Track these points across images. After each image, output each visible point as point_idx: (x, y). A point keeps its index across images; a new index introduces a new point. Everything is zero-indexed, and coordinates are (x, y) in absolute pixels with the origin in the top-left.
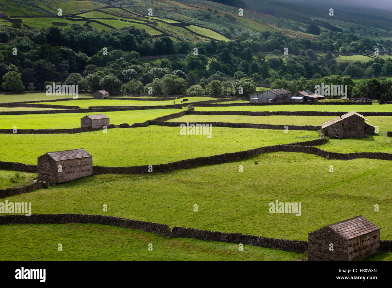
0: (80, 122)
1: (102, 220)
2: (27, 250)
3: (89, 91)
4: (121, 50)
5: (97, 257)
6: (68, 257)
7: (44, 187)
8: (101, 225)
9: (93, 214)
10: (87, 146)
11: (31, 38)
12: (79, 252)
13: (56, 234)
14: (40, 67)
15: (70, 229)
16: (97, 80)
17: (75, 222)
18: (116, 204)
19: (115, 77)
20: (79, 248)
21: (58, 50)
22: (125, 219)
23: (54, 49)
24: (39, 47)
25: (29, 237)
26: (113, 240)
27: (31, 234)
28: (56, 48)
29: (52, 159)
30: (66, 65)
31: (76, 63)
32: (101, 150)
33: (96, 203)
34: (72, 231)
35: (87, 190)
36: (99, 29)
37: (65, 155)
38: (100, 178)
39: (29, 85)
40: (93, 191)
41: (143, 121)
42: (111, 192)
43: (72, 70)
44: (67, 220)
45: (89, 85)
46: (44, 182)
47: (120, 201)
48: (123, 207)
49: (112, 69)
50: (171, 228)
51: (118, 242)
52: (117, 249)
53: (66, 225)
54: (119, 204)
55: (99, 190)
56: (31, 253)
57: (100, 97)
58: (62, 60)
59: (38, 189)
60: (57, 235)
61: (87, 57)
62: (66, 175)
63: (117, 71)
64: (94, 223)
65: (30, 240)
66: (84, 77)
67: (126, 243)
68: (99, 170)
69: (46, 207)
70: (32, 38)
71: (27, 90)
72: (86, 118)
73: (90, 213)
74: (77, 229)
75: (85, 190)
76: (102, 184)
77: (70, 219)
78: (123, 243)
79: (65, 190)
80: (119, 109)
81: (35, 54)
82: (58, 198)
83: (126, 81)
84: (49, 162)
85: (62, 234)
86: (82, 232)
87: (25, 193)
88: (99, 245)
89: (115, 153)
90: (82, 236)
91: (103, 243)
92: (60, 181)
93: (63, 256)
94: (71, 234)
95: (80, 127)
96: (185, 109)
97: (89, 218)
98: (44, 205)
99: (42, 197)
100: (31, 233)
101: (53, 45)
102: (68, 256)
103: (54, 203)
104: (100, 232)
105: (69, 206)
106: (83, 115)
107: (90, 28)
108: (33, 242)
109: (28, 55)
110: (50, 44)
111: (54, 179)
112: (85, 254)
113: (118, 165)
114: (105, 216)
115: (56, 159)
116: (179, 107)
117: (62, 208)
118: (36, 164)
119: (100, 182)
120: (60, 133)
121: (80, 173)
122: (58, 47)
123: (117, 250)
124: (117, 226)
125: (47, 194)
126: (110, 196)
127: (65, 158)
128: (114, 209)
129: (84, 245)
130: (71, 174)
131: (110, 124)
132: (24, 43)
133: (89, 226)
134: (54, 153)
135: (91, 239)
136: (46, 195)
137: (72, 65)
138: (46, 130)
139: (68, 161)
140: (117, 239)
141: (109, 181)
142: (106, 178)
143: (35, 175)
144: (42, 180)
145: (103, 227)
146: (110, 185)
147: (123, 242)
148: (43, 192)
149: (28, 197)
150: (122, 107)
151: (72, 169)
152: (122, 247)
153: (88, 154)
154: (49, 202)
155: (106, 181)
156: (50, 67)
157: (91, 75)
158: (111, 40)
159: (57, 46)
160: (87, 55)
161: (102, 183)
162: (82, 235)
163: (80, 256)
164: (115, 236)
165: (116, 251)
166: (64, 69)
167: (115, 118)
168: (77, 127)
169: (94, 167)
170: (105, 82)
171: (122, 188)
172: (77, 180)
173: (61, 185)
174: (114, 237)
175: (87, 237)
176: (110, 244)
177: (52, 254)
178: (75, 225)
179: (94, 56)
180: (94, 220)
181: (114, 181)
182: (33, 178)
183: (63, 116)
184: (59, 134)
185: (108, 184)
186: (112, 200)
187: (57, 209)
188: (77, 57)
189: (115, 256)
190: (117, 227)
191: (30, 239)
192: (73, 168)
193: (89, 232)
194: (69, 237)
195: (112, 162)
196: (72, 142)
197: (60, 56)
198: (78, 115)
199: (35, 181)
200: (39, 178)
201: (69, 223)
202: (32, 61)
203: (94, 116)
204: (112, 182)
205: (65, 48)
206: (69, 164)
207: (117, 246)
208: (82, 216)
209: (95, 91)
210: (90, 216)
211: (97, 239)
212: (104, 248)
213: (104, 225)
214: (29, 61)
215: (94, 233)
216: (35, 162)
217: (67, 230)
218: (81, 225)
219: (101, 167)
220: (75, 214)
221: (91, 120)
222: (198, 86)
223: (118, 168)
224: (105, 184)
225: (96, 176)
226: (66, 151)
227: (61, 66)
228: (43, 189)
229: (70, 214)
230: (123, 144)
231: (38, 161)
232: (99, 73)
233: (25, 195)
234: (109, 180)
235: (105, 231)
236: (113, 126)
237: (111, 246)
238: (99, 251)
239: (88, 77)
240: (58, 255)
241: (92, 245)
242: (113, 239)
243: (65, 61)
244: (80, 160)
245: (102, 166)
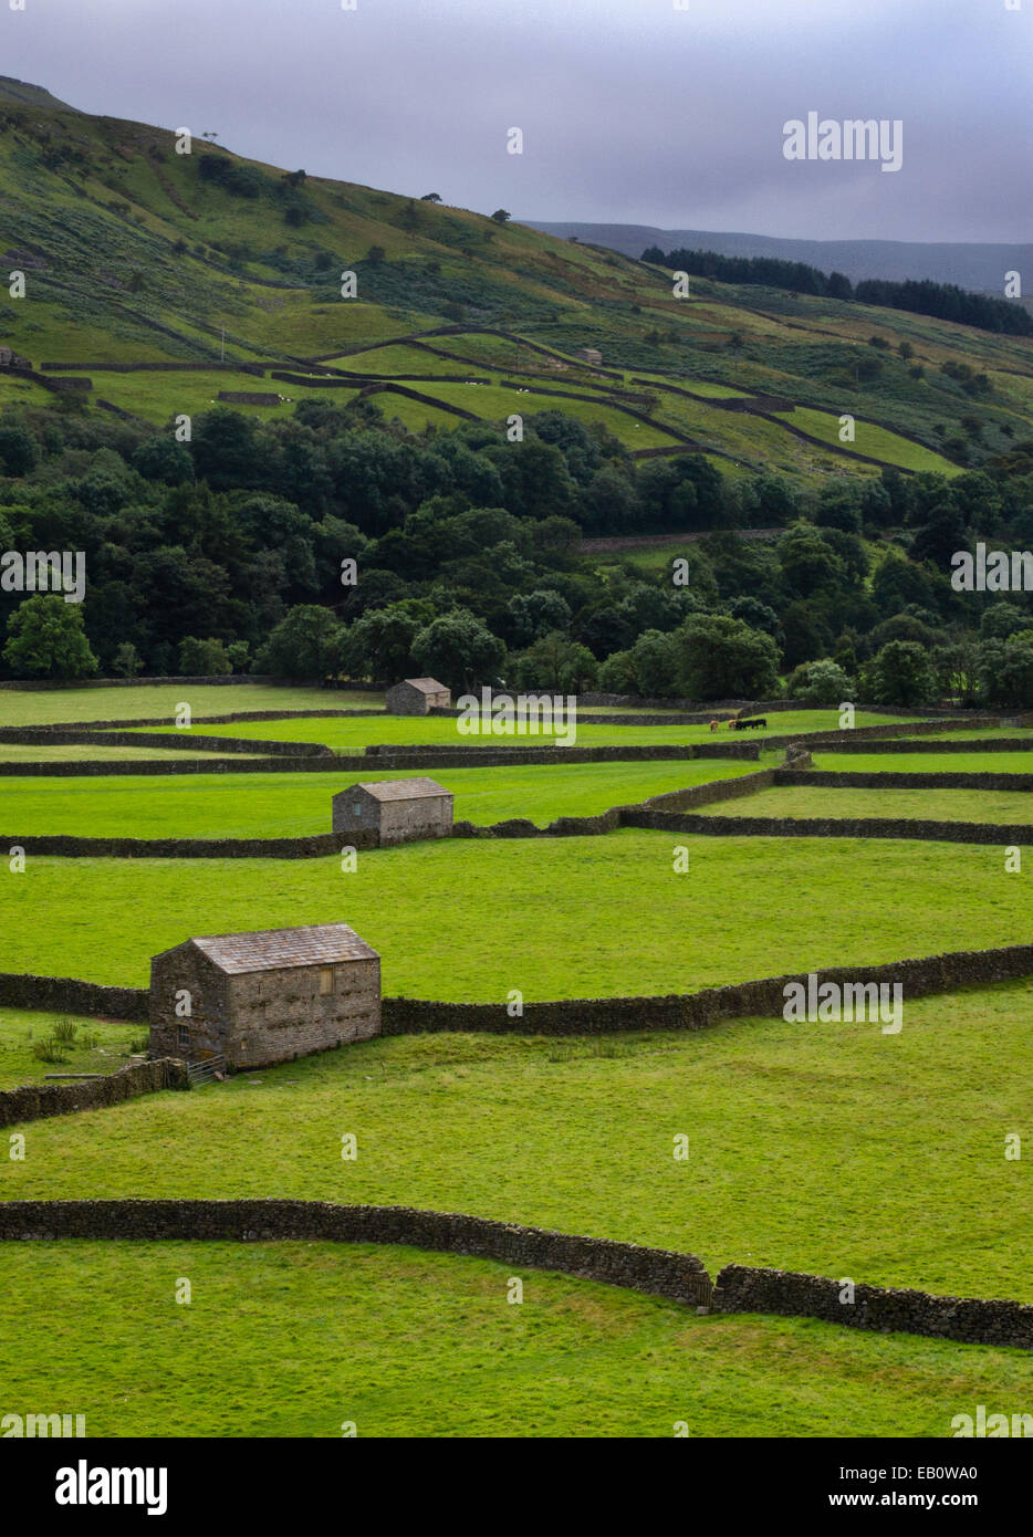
0: (328, 812)
1: (419, 1231)
2: (100, 1351)
3: (369, 680)
4: (503, 510)
5: (397, 1387)
6: (274, 1386)
7: (176, 1082)
8: (417, 1252)
9: (381, 1202)
10: (359, 913)
11: (127, 456)
12: (318, 1367)
13: (222, 1286)
14: (163, 577)
15: (284, 1266)
16: (402, 633)
17: (306, 1238)
18: (476, 1163)
19: (475, 624)
20: (322, 1349)
21: (237, 507)
22: (516, 1226)
23: (223, 507)
24: (160, 493)
25: (109, 1297)
26: (463, 1318)
27: (117, 1285)
28: (232, 501)
29: (211, 964)
30: (273, 570)
31: (312, 563)
32: (417, 929)
33: (394, 1158)
34: (291, 1275)
35: (357, 1101)
36: (416, 418)
37: (267, 948)
38: (413, 1049)
39: (119, 652)
40: (382, 1106)
41: (596, 809)
42: (457, 1108)
43: (295, 594)
44: (271, 1225)
45: (370, 654)
46: (178, 1063)
47: (495, 1148)
48: (507, 1177)
49: (466, 591)
50: (713, 1270)
51: (484, 1327)
52: (482, 1355)
53: (265, 1246)
54: (493, 1161)
55: (408, 1101)
56: (115, 1366)
57: (413, 707)
58: (254, 549)
59: (148, 1092)
60: (226, 1290)
61: (362, 537)
62: (267, 1036)
63: (487, 595)
64: (383, 1243)
65: (115, 1309)
66: (349, 623)
67: (521, 1331)
68: (406, 1017)
69: (185, 1171)
70: (134, 455)
71: (111, 673)
72: (355, 795)
73: (370, 1198)
74: (311, 1265)
75: (347, 1101)
76: (419, 1076)
77: (282, 1224)
78: (508, 1330)
79: (264, 1098)
80: (493, 760)
81: (146, 522)
82: (234, 1131)
83: (521, 642)
84: (200, 981)
85: (247, 1285)
86: (335, 1280)
87: (95, 1109)
88: (403, 1338)
89: (476, 945)
90: (333, 1298)
91: (420, 1331)
92: (244, 1059)
93: (252, 1380)
94: (287, 1289)
95: (329, 831)
96: (771, 761)
97: (365, 1222)
98: (174, 1161)
99: (166, 1128)
100: (117, 1280)
101: (216, 488)
102: (272, 1381)
103: (216, 1151)
104: (408, 1280)
105: (280, 1168)
106: (341, 780)
107: (372, 415)
108: (125, 1319)
109: (113, 527)
110: (204, 481)
111: (219, 1049)
112: (343, 1376)
113: (487, 996)
114: (432, 1213)
115: (228, 965)
116: (746, 751)
117: (252, 1177)
118: (144, 984)
119: (413, 1066)
120: (246, 856)
121: (330, 1026)
122: (241, 495)
123: (481, 1362)
124: (485, 1258)
125: (189, 1115)
126: (454, 1128)
127: (266, 964)
128: (471, 1183)
129: (342, 1337)
130: (291, 1031)
131: (457, 819)
132: (100, 477)
133: (362, 1253)
134: (222, 940)
135: (372, 1311)
136: (183, 1117)
137: (295, 572)
138: (189, 842)
139: (279, 976)
140: (481, 1311)
141: (449, 1062)
142: (437, 1052)
143: (139, 1033)
144: (169, 1053)
145: (421, 1258)
146: (452, 1079)
147: (508, 1326)
148: (172, 1103)
149: (107, 1124)
150: (505, 748)
151: (296, 1010)
152: (502, 1349)
153: (364, 949)
154: (198, 1148)
155: (437, 1064)
156: (208, 577)
157: (379, 615)
158: (461, 467)
159: (235, 493)
160: (360, 532)
161: (419, 1070)
162: (332, 1292)
163: (323, 1384)
164: (475, 1299)
165: (479, 1367)
166: (265, 585)
167: (476, 795)
168: (316, 834)
169: (387, 1003)
170: (435, 644)
171: (504, 1095)
172: (315, 1058)
173: (247, 1078)
174: (466, 1306)
175: (355, 1303)
176: (453, 1335)
177: (203, 1370)
178: (303, 1251)
179: (391, 533)
180: (384, 1227)
181: (471, 1065)
182: (130, 1046)
183: (258, 785)
184: (240, 860)
185: (447, 1076)
186: (461, 1143)
187: (229, 1179)
188: (317, 537)
189: (473, 1385)
190: (481, 1262)
191: (113, 1305)
192: (299, 1003)
193: (365, 1278)
194: (278, 1299)
195: (463, 984)
196: (293, 897)
197: (248, 533)
198: (320, 781)
199: (139, 1058)
200: (153, 1047)
201: (279, 1238)
202: (133, 553)
203: (381, 785)
204: (462, 1069)
205: (265, 501)
206: (287, 984)
207: (478, 1343)
208: (334, 1209)
209: (393, 682)
210: (370, 1213)
211: (395, 1312)
212: (426, 1350)
213: (426, 1250)
214: (121, 554)
215: (386, 1282)
216: (136, 977)
217: (270, 1270)
218: (329, 1250)
219: (418, 1002)
220: (304, 1203)
221: (376, 802)
222: (827, 666)
223: (488, 1006)
224: (433, 1073)
225: (395, 1040)
226: (272, 931)
227: (252, 576)
228: (172, 1094)
229: (285, 1202)
230: (508, 907)
231: (153, 975)
232: (410, 604)
233: (97, 1115)
234: (450, 1057)
235: (432, 1278)
236: (465, 831)
237: (455, 1344)
238: (406, 1363)
239: (363, 623)
240: (232, 1374)
241: (376, 1338)
242: (463, 1312)
243: (265, 555)
244: (331, 969)
245: (422, 999)
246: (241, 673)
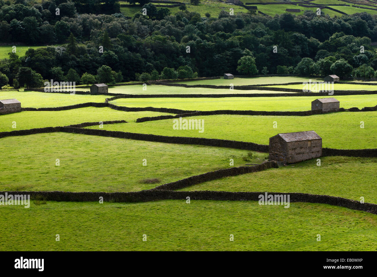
0: (310, 105)
1: (330, 201)
2: (257, 226)
3: (320, 75)
4: (352, 36)
5: (325, 236)
6: (296, 235)
7: (275, 166)
8: (329, 205)
9: (321, 194)
10: (317, 128)
11: (265, 24)
12: (306, 231)
13: (285, 212)
15: (299, 208)
16: (328, 64)
17: (304, 202)
18: (344, 186)
19: (346, 62)
20: (307, 227)
21: (291, 35)
22: (353, 200)
23: (287, 35)
24: (273, 33)
25: (259, 213)
26: (340, 221)
27: (261, 211)
28: (289, 34)
29: (283, 140)
30: (298, 50)
31: (308, 48)
32: (331, 132)
33: (324, 184)
34: (301, 210)
35: (316, 171)
36: (332, 14)
37: (296, 136)
38: (329, 160)
39: (263, 69)
40: (322, 172)
41: (373, 105)
42: (339, 173)
43: (304, 55)
44: (296, 199)
45: (321, 69)
46: (275, 162)
47: (348, 182)
48: (351, 189)
49: (343, 54)
51: (345, 223)
52: (345, 229)
53: (295, 203)
54: (348, 185)
55: (328, 171)
56: (261, 229)
57: (331, 80)
58: (294, 45)
59: (269, 168)
60: (286, 213)
61: (319, 42)
62: (296, 156)
63: (348, 56)
64: (322, 203)
65: (260, 216)
66: (316, 62)
67: (354, 224)
68: (328, 152)
69: (277, 186)
70: (267, 24)
71: (261, 74)
72: (317, 101)
73: (319, 193)
74: (305, 208)
75: (314, 171)
76: (331, 166)
77: (299, 198)
78: (350, 224)
79: (295, 170)
80: (349, 94)
81: (269, 39)
82: (288, 177)
83: (356, 66)
84: (281, 143)
85: (291, 212)
86: (311, 211)
87: (257, 172)
88: (326, 225)
89: (345, 136)
90: (310, 215)
91: (330, 223)
92: (290, 161)
93: (291, 233)
94: (300, 213)
95: (310, 109)
97: (318, 198)
98: (274, 184)
99: (272, 176)
100: (261, 210)
101: (286, 31)
102: (296, 233)
103: (284, 182)
104: (328, 212)
105: (298, 186)
106: (314, 98)
107: (322, 14)
108: (263, 218)
109: (262, 40)
110: (283, 29)
111: (285, 159)
112: (312, 233)
113: (347, 148)
114: (333, 197)
115: (287, 140)
117: (292, 188)
118: (268, 144)
119: (329, 163)
120: (291, 115)
121: (310, 154)
122: (291, 33)
123: (344, 231)
124: (345, 207)
125: (278, 174)
126: (339, 178)
127: (295, 140)
128: (342, 190)
129: (312, 224)
130: (301, 155)
131: (340, 107)
132: (259, 29)
133: (317, 205)
134: (285, 134)
135: (319, 218)
136: (276, 174)
137: (304, 50)
138: (278, 112)
139: (299, 142)
140: (344, 219)
141: (338, 163)
142: (335, 160)
143: (266, 155)
144: (274, 159)
145: (331, 207)
146: (338, 167)
147: (350, 223)
148: (274, 171)
149: (259, 175)
150: (352, 91)
151: (302, 150)
152: (349, 228)
153: (318, 136)
154: (280, 181)
155: (335, 163)
156: (283, 52)
157: (323, 60)
158: (343, 26)
159: (290, 32)
160: (319, 41)
161: (331, 164)
162: (310, 214)
163: (308, 234)
164: (343, 216)
165: (344, 232)
166: (297, 53)
167: (345, 102)
168: (307, 110)
169: (324, 149)
170: (336, 67)
171: (350, 171)
172: (307, 161)
173: (291, 165)
174: (341, 218)
175: (315, 217)
176: (338, 225)
177: (280, 230)
178: (304, 204)
179: (326, 41)
180: (322, 200)
181: (343, 164)
182: (264, 158)
183: (295, 99)
184: (290, 116)
185: (337, 166)
186: (340, 181)
187: (287, 188)
188: (309, 42)
189: (342, 236)
190: (344, 208)
191: (260, 215)
192: (303, 149)
193: (318, 211)
194: (298, 215)
195: (341, 145)
196: (302, 124)
197: (293, 41)
198: (308, 98)
199: (267, 160)
200: (270, 158)
201: (298, 202)
202: (266, 46)
203: (323, 99)
204: (341, 164)
205: (297, 34)
206: (301, 144)
207: (344, 226)
208: (310, 195)
209: (326, 76)
210: (319, 196)
211: (324, 219)
212: (331, 228)
213: (331, 205)
214: (263, 46)
215: (322, 212)
216: (266, 142)
217: (296, 209)
218: (310, 204)
219: (331, 149)
220: (304, 194)
221: (321, 103)
223: (347, 150)
224: (334, 165)
225: (325, 157)
226: (297, 132)
227: (293, 51)
228: (274, 169)
229: (299, 193)
230: (352, 128)
231: (270, 142)
232: (330, 57)
233: (257, 173)
234: (338, 162)
235: (333, 211)
236: (342, 110)
237: (338, 226)
238: (327, 230)
239: (319, 62)
240: (287, 232)
241: (320, 225)
242: (340, 219)
243: (297, 47)
244: (310, 141)
245: (332, 148)
246: (292, 74)
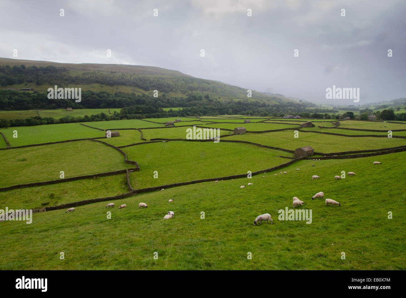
1: (247, 142)
3: (246, 115)
4: (254, 106)
7: (235, 135)
9: (245, 141)
10: (245, 127)
13: (237, 145)
14: (236, 109)
16: (248, 112)
18: (250, 139)
19: (252, 112)
22: (252, 143)
24: (236, 105)
29: (237, 129)
32: (248, 127)
33: (246, 139)
35: (244, 136)
36: (249, 101)
37: (240, 128)
41: (258, 121)
42: (250, 136)
43: (243, 110)
48: (252, 140)
50: (262, 145)
55: (247, 136)
62: (240, 132)
63: (253, 110)
64: (245, 143)
66: (245, 112)
68: (247, 132)
69: (236, 139)
70: (235, 103)
71: (233, 114)
79: (240, 136)
82: (238, 137)
83: (254, 113)
86: (243, 145)
87: (231, 136)
89: (251, 128)
96: (268, 119)
99: (235, 137)
100: (232, 144)
101: (239, 105)
104: (246, 145)
106: (245, 120)
107: (247, 101)
109: (234, 107)
111: (238, 133)
113: (251, 131)
116: (266, 119)
119: (247, 134)
120: (240, 123)
121: (243, 132)
132: (233, 104)
138: (237, 123)
143: (234, 132)
148: (235, 136)
150: (253, 118)
156: (238, 109)
158: (252, 104)
160: (246, 107)
167: (252, 121)
168: (243, 122)
170: (250, 113)
171: (252, 136)
172: (242, 134)
179: (248, 107)
181: (250, 134)
183: (241, 120)
187: (238, 139)
188: (244, 107)
190: (250, 144)
196: (242, 126)
197: (241, 107)
203: (247, 120)
205: (242, 105)
206: (241, 130)
208: (243, 141)
209: (248, 115)
216: (234, 129)
218: (243, 143)
222: (271, 114)
227: (241, 109)
235: (248, 145)
236: (251, 123)
244: (243, 129)
246: (240, 114)
